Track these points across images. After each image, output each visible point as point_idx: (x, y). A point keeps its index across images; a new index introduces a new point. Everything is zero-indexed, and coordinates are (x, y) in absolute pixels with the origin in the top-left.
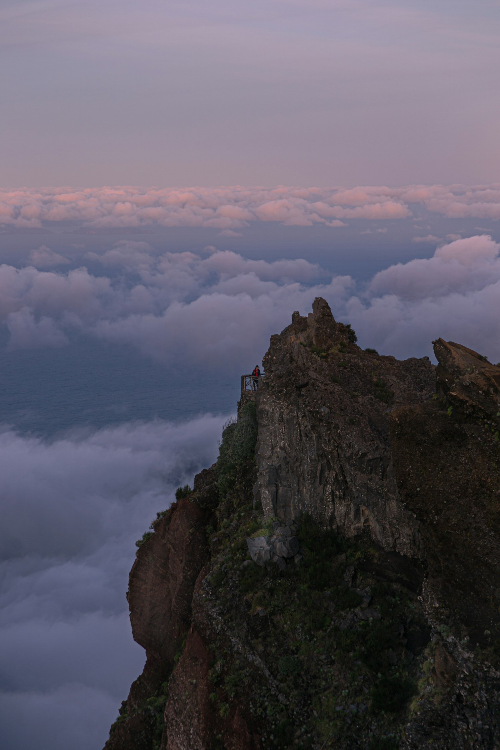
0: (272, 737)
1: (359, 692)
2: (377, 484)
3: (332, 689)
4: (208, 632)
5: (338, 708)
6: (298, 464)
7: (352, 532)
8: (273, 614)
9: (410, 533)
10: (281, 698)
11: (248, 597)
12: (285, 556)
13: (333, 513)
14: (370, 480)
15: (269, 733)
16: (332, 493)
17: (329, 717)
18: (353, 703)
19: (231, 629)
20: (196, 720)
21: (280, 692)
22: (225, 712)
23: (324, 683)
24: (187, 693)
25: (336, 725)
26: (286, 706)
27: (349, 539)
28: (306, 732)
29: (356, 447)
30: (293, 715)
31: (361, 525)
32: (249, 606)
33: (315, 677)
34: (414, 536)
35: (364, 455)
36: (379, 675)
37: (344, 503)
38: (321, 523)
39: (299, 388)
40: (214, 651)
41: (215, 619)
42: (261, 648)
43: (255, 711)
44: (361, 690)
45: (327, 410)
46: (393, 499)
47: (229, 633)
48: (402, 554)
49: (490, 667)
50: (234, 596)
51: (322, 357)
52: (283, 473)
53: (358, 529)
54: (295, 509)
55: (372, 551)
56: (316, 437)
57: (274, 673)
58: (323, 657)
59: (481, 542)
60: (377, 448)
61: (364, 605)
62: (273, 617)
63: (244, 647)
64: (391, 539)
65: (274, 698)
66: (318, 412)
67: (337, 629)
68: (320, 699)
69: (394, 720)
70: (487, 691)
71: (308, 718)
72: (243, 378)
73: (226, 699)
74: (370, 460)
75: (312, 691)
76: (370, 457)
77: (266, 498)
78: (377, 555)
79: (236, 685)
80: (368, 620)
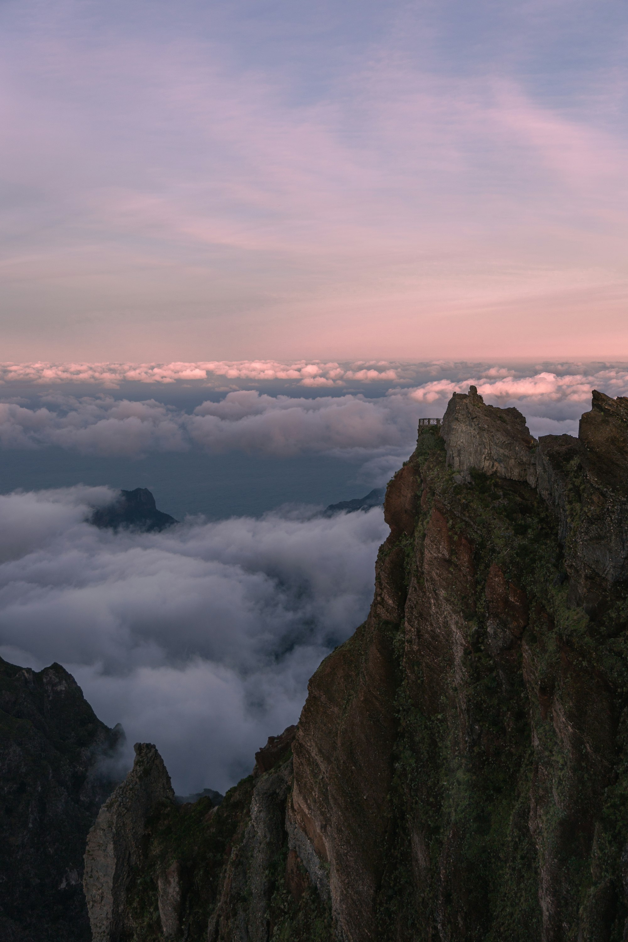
0: (477, 546)
1: (507, 529)
2: (508, 453)
3: (497, 528)
4: (444, 510)
5: (502, 534)
6: (468, 448)
7: (489, 474)
8: (469, 502)
9: (518, 471)
10: (479, 532)
11: (458, 497)
12: (469, 482)
13: (484, 466)
14: (505, 451)
15: (476, 545)
16: (485, 457)
17: (499, 538)
18: (507, 532)
19: (454, 508)
20: (443, 543)
21: (478, 530)
22: (456, 538)
23: (493, 526)
24: (436, 533)
25: (503, 540)
26: (481, 535)
27: (488, 476)
28: (491, 544)
29: (501, 439)
30: (484, 538)
31: (494, 470)
32: (460, 500)
33: (489, 524)
34: (519, 472)
35: (504, 442)
36: (513, 522)
37: (488, 462)
38: (479, 470)
39: (473, 419)
40: (447, 517)
41: (446, 505)
42: (467, 515)
43: (470, 537)
44: (508, 528)
45: (487, 426)
46: (513, 458)
47: (453, 510)
48: (514, 479)
49: (621, 497)
50: (453, 497)
51: (478, 407)
52: (462, 452)
53: (493, 471)
54: (466, 465)
55: (498, 480)
56: (479, 437)
57: (475, 523)
58: (491, 517)
59: (615, 457)
60: (509, 440)
61: (502, 499)
62: (469, 504)
63: (461, 514)
64: (510, 474)
65: (476, 532)
66: (483, 427)
67: (494, 507)
68: (494, 532)
69: (523, 538)
70: (620, 505)
71: (490, 538)
72: (420, 420)
73: (456, 534)
74: (506, 444)
75: (490, 529)
76: (506, 443)
77: (457, 461)
78: (500, 481)
79: (460, 528)
80: (504, 503)
